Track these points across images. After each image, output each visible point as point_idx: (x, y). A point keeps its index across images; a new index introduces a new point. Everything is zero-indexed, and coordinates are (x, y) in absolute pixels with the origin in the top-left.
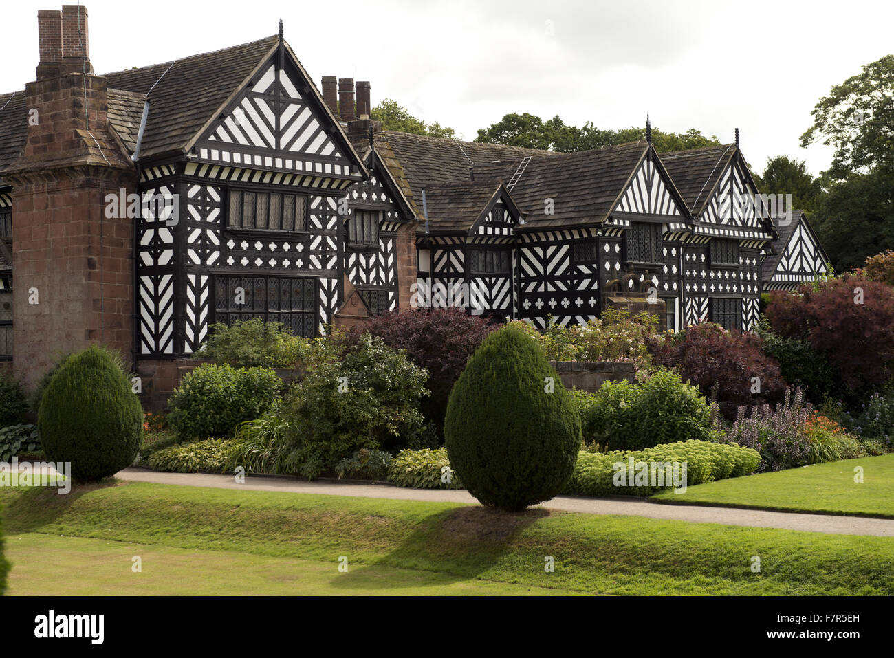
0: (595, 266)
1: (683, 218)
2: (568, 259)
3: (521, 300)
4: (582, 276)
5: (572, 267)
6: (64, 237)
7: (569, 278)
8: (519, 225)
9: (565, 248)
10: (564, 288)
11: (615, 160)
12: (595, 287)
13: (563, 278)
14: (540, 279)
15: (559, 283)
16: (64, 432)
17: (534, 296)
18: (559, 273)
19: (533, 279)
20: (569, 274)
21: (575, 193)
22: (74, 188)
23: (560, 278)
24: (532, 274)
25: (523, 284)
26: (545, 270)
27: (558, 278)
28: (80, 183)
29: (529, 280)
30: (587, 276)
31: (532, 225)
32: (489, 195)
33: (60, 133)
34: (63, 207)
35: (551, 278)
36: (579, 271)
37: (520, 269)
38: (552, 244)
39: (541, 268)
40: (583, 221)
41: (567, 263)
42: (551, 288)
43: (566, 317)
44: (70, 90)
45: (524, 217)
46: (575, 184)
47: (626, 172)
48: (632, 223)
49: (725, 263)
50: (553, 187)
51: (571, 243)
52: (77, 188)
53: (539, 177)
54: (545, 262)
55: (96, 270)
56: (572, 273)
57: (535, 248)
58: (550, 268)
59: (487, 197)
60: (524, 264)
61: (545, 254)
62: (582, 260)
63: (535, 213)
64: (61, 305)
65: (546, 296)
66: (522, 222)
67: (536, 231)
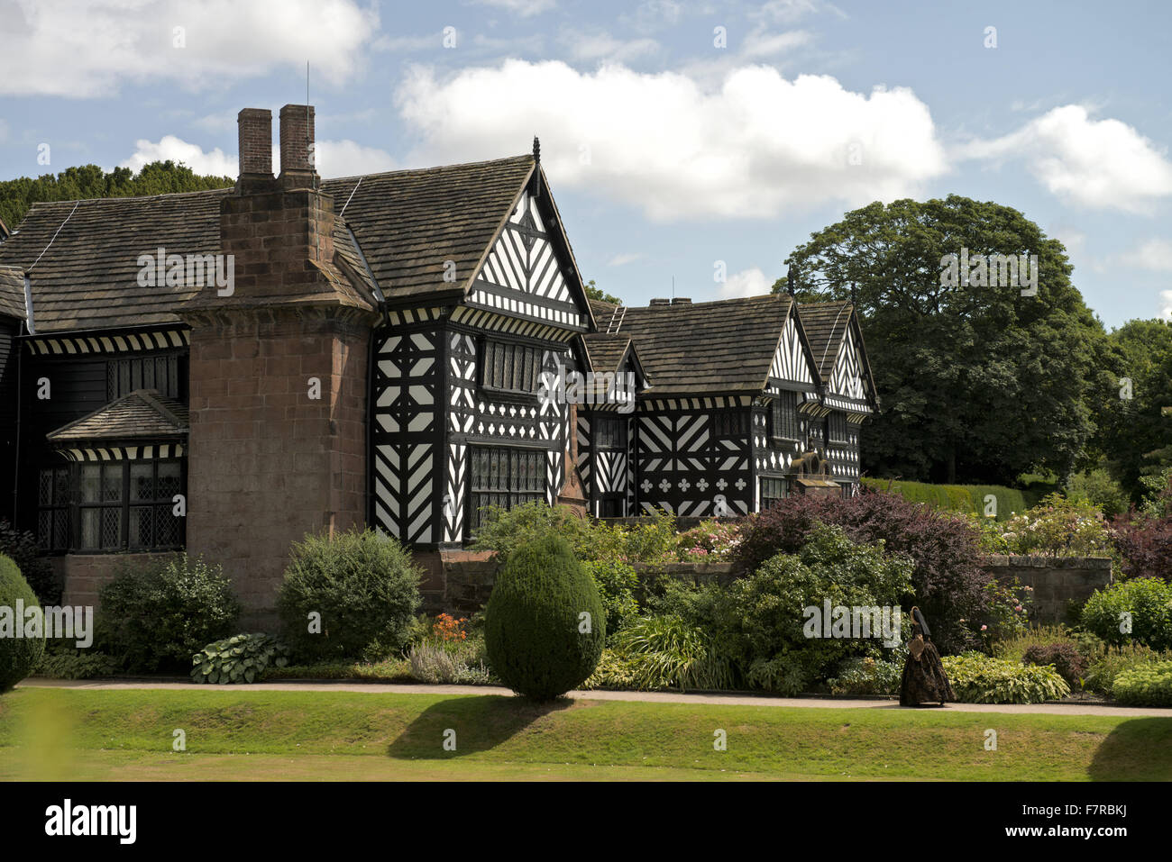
0: (745, 441)
1: (814, 387)
2: (707, 432)
3: (639, 480)
4: (726, 453)
5: (713, 441)
6: (287, 393)
7: (708, 455)
8: (644, 389)
9: (703, 419)
10: (700, 467)
11: (752, 316)
12: (744, 466)
13: (699, 455)
14: (666, 455)
15: (694, 462)
16: (541, 638)
17: (656, 477)
18: (694, 448)
19: (657, 456)
20: (708, 450)
21: (710, 353)
22: (306, 333)
23: (697, 455)
24: (655, 449)
25: (641, 461)
26: (674, 445)
27: (693, 455)
28: (318, 327)
29: (650, 456)
30: (734, 453)
31: (662, 390)
32: (618, 352)
33: (279, 263)
34: (286, 356)
35: (683, 455)
36: (723, 447)
37: (639, 443)
38: (685, 413)
39: (668, 443)
40: (735, 387)
41: (705, 436)
42: (681, 467)
43: (703, 502)
44: (300, 210)
45: (648, 380)
46: (706, 342)
47: (774, 330)
48: (780, 390)
49: (838, 441)
50: (672, 344)
51: (713, 412)
52: (312, 333)
53: (647, 331)
54: (674, 436)
55: (336, 437)
56: (712, 449)
57: (660, 418)
58: (681, 443)
59: (617, 355)
60: (643, 436)
61: (674, 426)
62: (726, 434)
63: (661, 375)
64: (280, 481)
65: (675, 477)
66: (646, 386)
67: (665, 397)
